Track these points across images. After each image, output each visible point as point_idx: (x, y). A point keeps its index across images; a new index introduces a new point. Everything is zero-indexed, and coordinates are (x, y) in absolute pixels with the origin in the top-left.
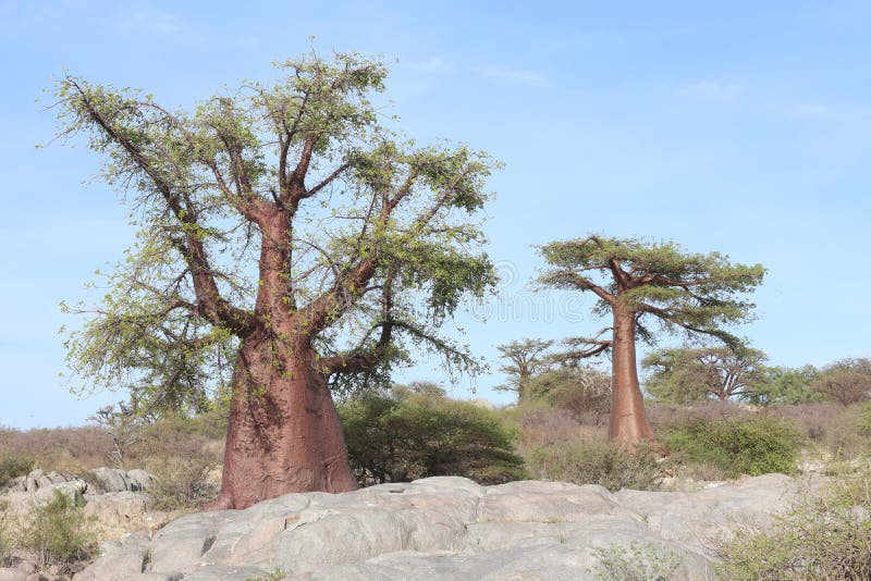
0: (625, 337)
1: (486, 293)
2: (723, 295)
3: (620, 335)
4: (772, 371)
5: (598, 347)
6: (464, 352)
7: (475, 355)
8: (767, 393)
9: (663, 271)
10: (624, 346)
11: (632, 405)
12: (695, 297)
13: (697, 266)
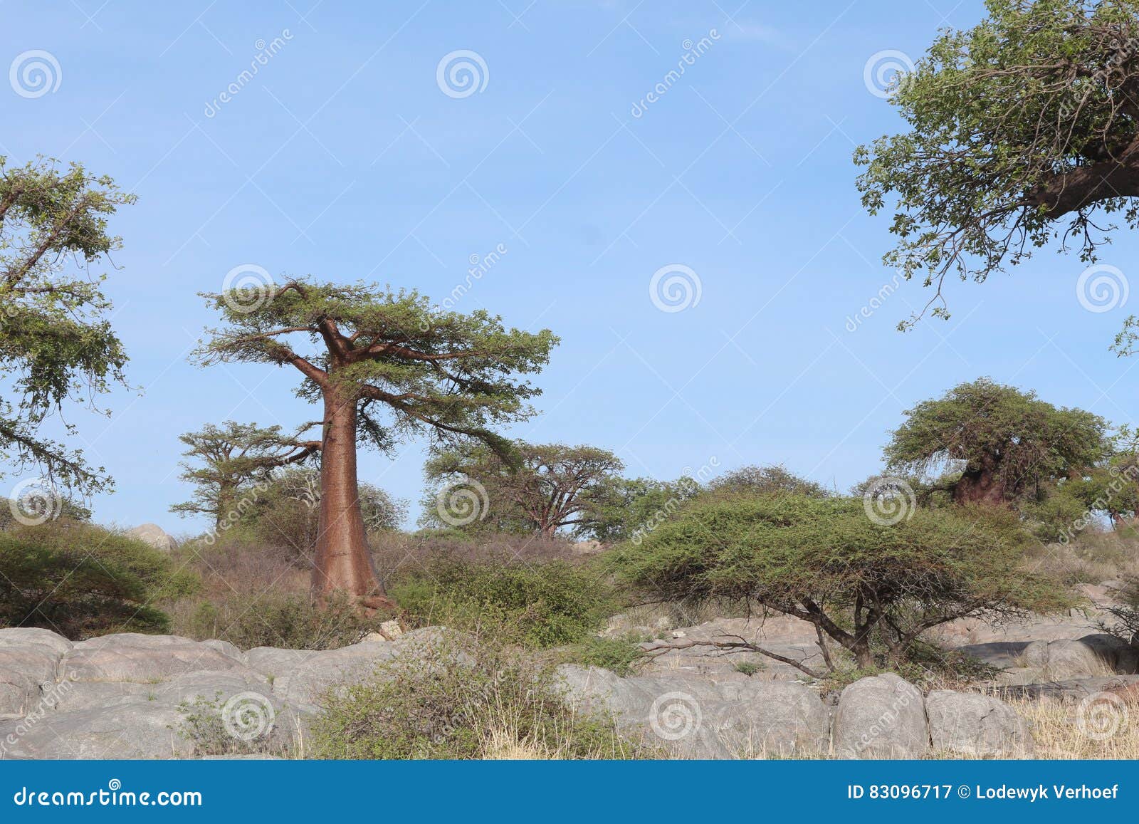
0: (340, 436)
1: (109, 377)
2: (495, 376)
3: (333, 434)
4: (631, 486)
5: (300, 450)
6: (74, 460)
7: (91, 463)
8: (619, 522)
9: (402, 337)
10: (339, 451)
11: (347, 538)
12: (451, 377)
13: (452, 329)
